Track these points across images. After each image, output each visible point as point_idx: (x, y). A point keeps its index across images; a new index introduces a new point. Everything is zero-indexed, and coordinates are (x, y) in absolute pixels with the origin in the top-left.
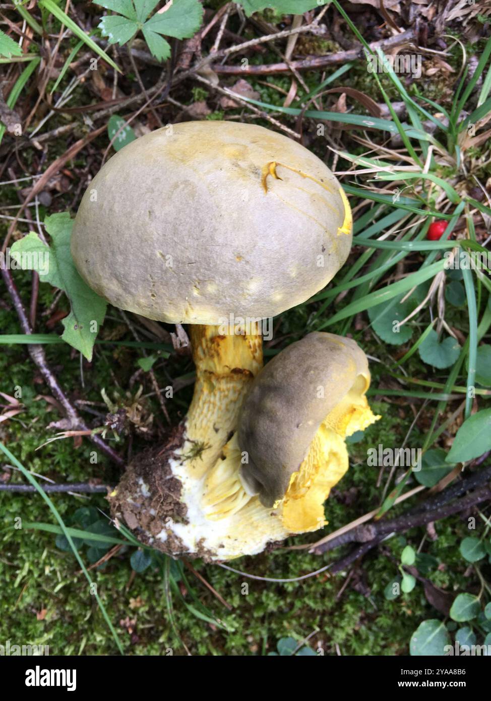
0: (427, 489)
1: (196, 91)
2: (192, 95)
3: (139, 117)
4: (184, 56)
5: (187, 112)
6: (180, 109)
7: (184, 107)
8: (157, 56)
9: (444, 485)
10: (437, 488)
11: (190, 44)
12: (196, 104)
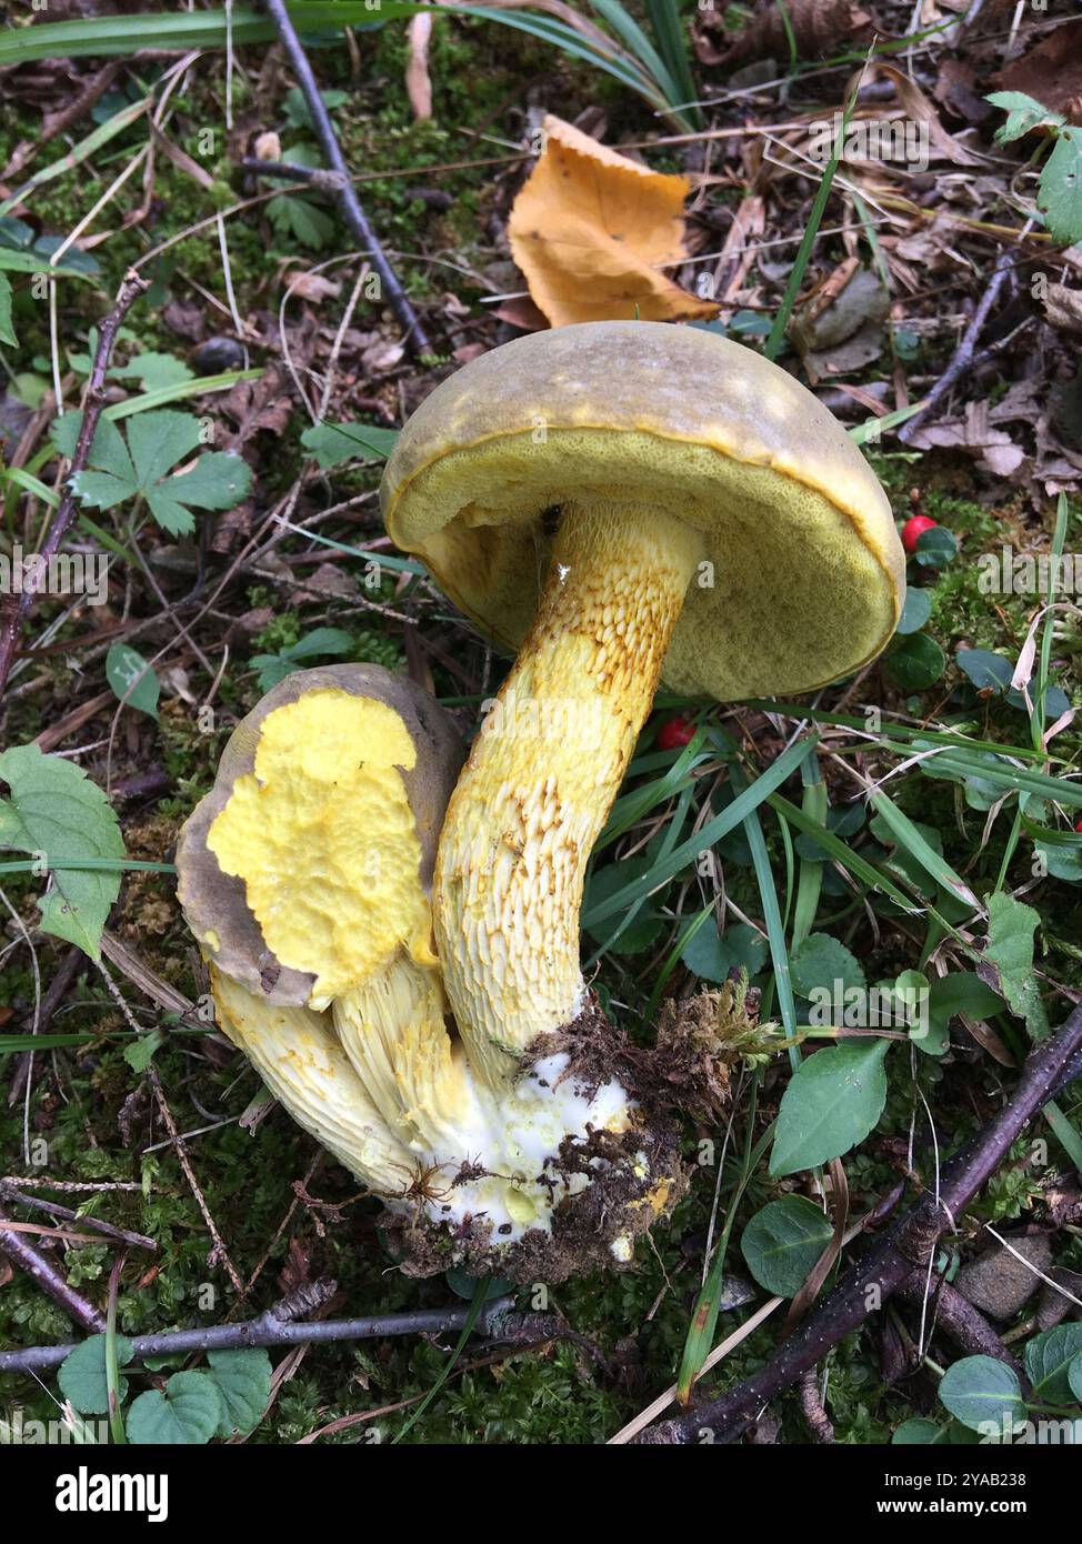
0: (787, 1303)
1: (254, 593)
2: (248, 599)
3: (166, 656)
4: (220, 536)
5: (239, 625)
6: (231, 622)
7: (236, 619)
8: (169, 527)
9: (817, 1284)
10: (805, 1297)
11: (230, 517)
12: (255, 611)
